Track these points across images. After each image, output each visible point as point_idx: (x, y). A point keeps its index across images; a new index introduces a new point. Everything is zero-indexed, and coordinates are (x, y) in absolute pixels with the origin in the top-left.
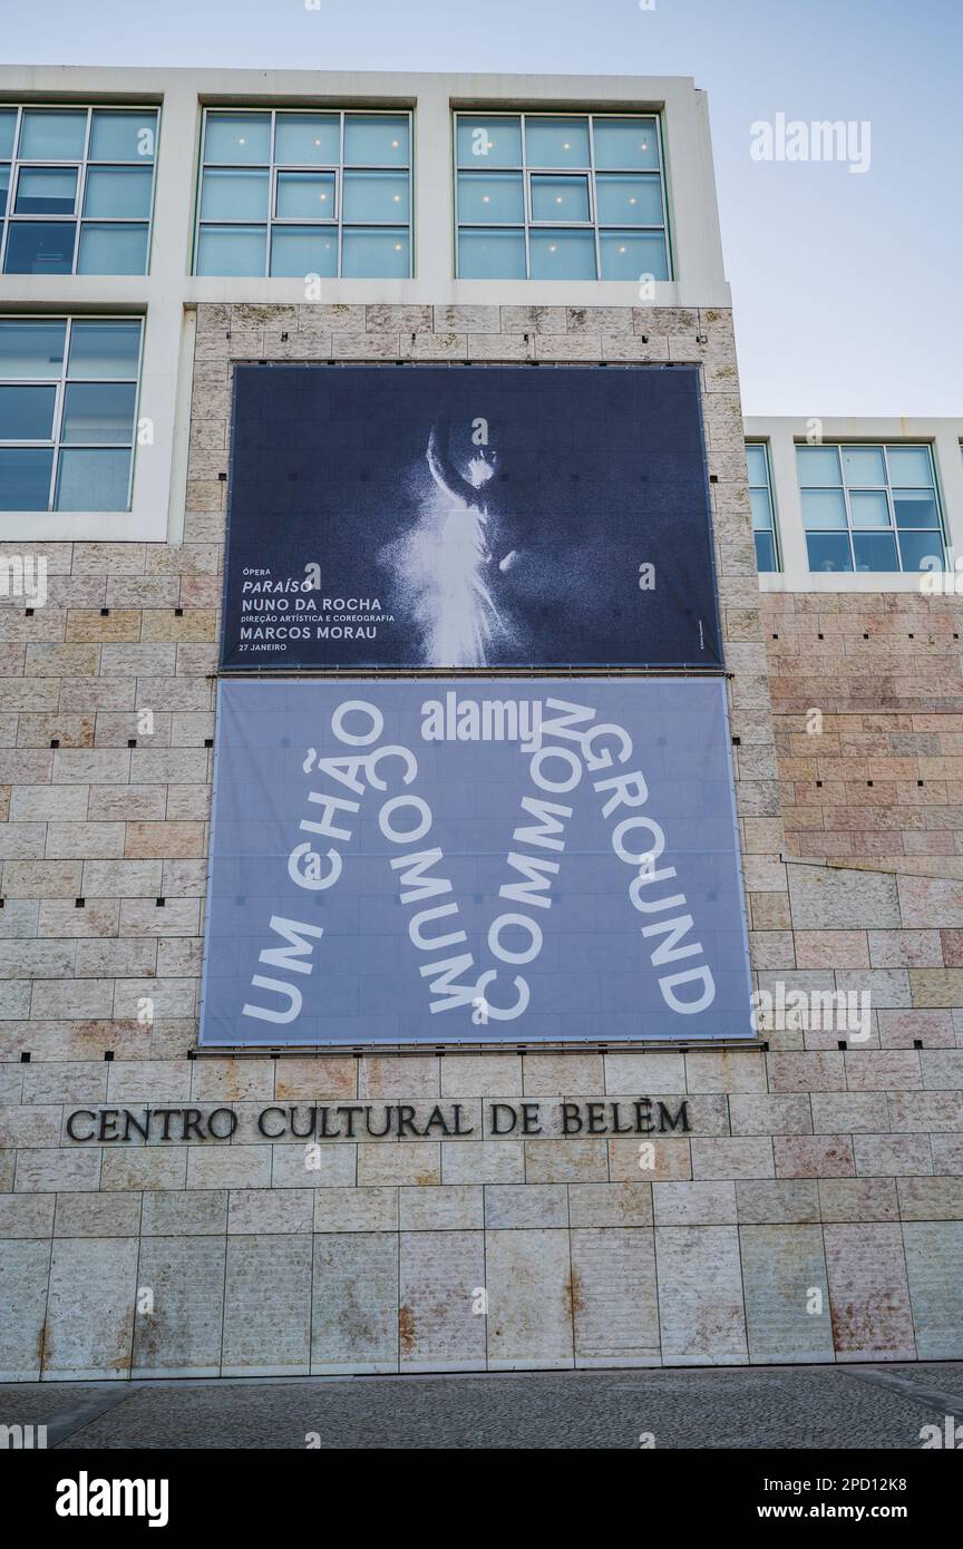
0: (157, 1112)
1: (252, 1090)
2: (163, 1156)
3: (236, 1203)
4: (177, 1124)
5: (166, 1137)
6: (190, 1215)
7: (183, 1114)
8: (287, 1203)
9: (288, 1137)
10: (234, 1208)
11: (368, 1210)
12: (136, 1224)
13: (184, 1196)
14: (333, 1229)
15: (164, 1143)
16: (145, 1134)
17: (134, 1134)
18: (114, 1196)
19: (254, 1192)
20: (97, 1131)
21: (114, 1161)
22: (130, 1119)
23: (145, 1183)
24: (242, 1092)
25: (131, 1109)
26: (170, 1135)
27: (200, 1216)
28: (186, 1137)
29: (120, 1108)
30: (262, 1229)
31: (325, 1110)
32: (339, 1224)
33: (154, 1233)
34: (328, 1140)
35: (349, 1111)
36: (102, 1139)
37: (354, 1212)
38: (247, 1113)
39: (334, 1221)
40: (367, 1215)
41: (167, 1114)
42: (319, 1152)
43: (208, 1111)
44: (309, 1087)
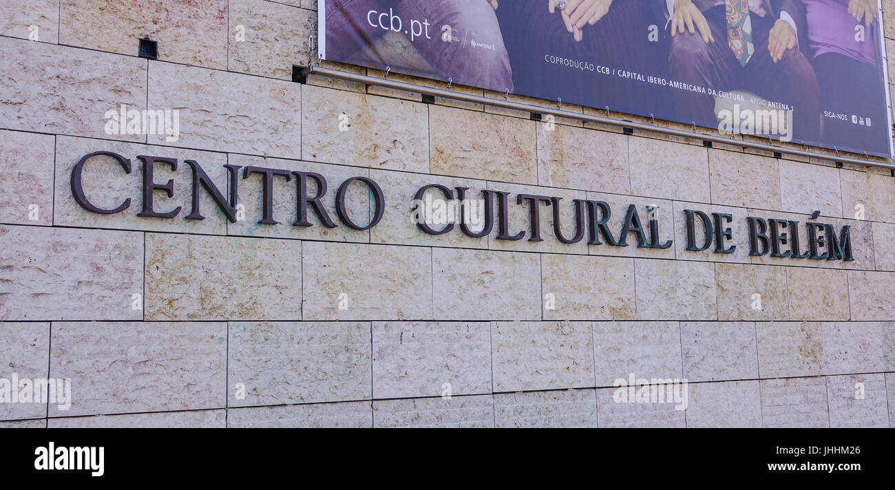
0: (247, 172)
1: (397, 152)
2: (261, 255)
3: (384, 343)
4: (283, 195)
5: (267, 218)
6: (312, 366)
7: (293, 180)
8: (456, 346)
9: (455, 234)
10: (380, 352)
11: (559, 356)
12: (218, 384)
13: (301, 331)
14: (518, 387)
15: (260, 231)
16: (227, 211)
17: (207, 207)
18: (174, 329)
19: (410, 326)
20: (136, 197)
21: (169, 260)
22: (200, 181)
23: (231, 306)
24: (382, 154)
25: (204, 162)
26: (275, 217)
27: (329, 367)
28: (300, 222)
29: (181, 157)
30: (423, 388)
31: (501, 196)
32: (526, 378)
33: (253, 401)
34: (509, 245)
35: (532, 202)
36: (147, 211)
37: (542, 359)
38: (395, 189)
39: (520, 373)
40: (561, 365)
41: (265, 177)
42: (494, 264)
43: (334, 179)
44: (475, 158)
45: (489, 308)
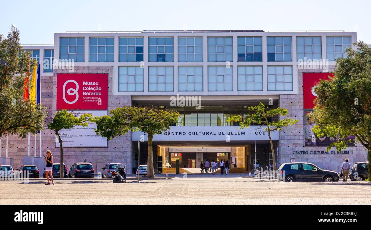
2: (301, 155)
4: (303, 152)
9: (313, 154)
20: (295, 153)
22: (298, 152)
24: (308, 150)
31: (316, 152)
35: (318, 152)
38: (309, 152)
40: (320, 161)
41: (302, 152)
42: (315, 155)
43: (305, 151)
44: (314, 150)
45: (315, 157)
